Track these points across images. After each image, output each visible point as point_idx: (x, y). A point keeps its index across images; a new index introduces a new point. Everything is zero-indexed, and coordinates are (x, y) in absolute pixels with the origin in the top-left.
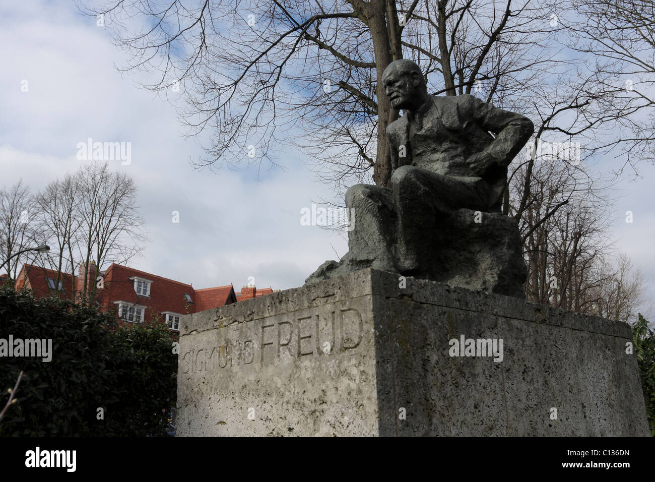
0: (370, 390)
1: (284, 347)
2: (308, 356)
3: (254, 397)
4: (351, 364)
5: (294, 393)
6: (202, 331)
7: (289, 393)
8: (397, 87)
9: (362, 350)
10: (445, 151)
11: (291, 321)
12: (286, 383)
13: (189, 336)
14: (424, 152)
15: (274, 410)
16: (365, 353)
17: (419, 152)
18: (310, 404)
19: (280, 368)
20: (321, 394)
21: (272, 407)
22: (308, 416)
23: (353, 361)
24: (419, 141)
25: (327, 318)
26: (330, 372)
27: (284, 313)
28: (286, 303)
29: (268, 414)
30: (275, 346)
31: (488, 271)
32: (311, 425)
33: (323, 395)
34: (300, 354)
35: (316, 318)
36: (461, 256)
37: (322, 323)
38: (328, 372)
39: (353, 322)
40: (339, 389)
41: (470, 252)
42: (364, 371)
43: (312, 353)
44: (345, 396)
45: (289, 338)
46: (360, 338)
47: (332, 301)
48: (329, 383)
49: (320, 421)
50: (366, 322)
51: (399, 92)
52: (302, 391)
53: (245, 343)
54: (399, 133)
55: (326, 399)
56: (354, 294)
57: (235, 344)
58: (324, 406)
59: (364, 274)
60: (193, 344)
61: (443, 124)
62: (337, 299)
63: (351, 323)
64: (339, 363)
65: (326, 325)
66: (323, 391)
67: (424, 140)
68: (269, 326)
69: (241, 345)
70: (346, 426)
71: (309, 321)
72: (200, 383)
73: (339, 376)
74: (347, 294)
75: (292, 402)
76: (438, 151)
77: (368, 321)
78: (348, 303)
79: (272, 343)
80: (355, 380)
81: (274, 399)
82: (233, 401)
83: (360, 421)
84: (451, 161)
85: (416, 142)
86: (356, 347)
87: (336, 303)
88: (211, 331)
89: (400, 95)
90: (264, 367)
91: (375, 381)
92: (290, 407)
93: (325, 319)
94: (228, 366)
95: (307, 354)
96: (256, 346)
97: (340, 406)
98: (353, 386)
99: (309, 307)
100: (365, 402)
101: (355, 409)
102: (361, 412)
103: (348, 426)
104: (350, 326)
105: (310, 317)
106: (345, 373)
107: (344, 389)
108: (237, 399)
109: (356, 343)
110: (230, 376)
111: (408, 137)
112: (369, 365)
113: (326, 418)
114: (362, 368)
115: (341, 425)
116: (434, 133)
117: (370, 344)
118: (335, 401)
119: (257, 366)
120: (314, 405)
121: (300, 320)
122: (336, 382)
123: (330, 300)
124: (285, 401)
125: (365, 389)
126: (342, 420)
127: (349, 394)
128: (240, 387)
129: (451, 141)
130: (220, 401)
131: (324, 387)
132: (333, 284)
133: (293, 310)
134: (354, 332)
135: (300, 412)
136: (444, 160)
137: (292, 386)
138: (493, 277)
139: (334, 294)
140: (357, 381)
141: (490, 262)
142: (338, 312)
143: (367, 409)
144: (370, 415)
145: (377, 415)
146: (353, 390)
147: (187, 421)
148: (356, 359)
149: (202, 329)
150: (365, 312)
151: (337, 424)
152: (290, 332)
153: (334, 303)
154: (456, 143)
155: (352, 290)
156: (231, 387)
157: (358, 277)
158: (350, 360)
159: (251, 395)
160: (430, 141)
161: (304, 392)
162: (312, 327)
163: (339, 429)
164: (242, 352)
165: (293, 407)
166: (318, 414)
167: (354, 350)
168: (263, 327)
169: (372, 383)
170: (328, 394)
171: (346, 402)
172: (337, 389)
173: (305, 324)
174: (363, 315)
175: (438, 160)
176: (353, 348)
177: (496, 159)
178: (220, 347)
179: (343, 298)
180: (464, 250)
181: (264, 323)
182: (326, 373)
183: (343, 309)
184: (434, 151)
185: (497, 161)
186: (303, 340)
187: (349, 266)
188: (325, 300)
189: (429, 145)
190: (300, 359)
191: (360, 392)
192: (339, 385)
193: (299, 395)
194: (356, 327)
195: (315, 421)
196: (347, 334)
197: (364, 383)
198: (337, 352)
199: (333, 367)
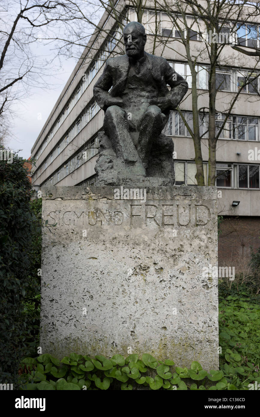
0: (214, 247)
1: (150, 219)
2: (170, 226)
3: (124, 245)
4: (202, 233)
5: (158, 245)
6: (69, 200)
7: (154, 245)
8: (135, 42)
9: (210, 227)
10: (149, 92)
11: (157, 205)
12: (152, 239)
13: (53, 201)
14: (136, 88)
15: (142, 253)
16: (211, 229)
17: (132, 87)
18: (171, 251)
19: (147, 230)
20: (180, 246)
21: (140, 251)
22: (170, 257)
23: (203, 232)
24: (135, 80)
25: (186, 208)
26: (187, 236)
27: (151, 200)
28: (153, 194)
29: (137, 255)
30: (143, 218)
31: (170, 173)
32: (172, 262)
33: (181, 247)
34: (164, 224)
35: (176, 206)
36: (154, 161)
37: (181, 210)
38: (185, 236)
39: (204, 212)
40: (193, 245)
41: (160, 160)
42: (210, 238)
43: (173, 225)
44: (197, 248)
45: (154, 214)
46: (208, 221)
47: (189, 199)
48: (185, 241)
49: (179, 260)
50: (213, 214)
51: (136, 46)
52: (165, 244)
53: (115, 212)
54: (121, 69)
55: (183, 249)
56: (206, 198)
57: (105, 212)
58: (182, 253)
59: (213, 188)
60: (59, 207)
61: (152, 75)
62: (193, 199)
63: (202, 212)
64: (193, 232)
65: (184, 211)
66: (181, 245)
67: (138, 81)
68: (137, 205)
69: (111, 213)
70: (197, 263)
71: (171, 207)
72: (69, 233)
73: (193, 238)
74: (200, 197)
75: (157, 249)
76: (145, 91)
77: (214, 213)
78: (201, 202)
79: (140, 216)
80: (204, 241)
81: (141, 247)
82: (104, 246)
83: (207, 261)
84: (151, 99)
85: (133, 80)
86: (204, 225)
87: (192, 201)
88: (79, 201)
89: (136, 48)
90: (133, 229)
91: (217, 243)
92: (155, 252)
93: (184, 208)
94: (99, 224)
95: (169, 225)
96: (125, 215)
97: (193, 253)
98: (202, 244)
99: (171, 200)
100: (210, 252)
101: (203, 255)
102: (207, 256)
103: (198, 263)
104: (202, 214)
105: (172, 205)
106: (197, 237)
107: (196, 245)
108: (108, 245)
109: (206, 223)
110: (101, 231)
111: (127, 75)
112: (214, 235)
113: (183, 259)
114: (209, 236)
115: (193, 263)
116: (146, 79)
117: (215, 224)
118: (189, 250)
119: (127, 227)
120: (174, 252)
121: (163, 205)
122: (191, 241)
123: (188, 198)
124: (151, 248)
125: (210, 245)
126: (194, 260)
127: (200, 248)
128: (111, 238)
129: (153, 87)
130: (91, 245)
131: (182, 243)
132: (190, 190)
133: (158, 199)
134: (205, 217)
135: (164, 255)
136: (148, 97)
137: (157, 241)
138: (172, 177)
139: (191, 195)
140: (206, 242)
141: (171, 168)
142: (193, 205)
143: (211, 256)
144: (213, 259)
145: (217, 259)
146: (203, 246)
147: (55, 256)
148: (205, 231)
149: (69, 198)
150: (213, 209)
151: (191, 262)
152: (155, 211)
153: (191, 200)
154: (155, 88)
155: (204, 195)
156: (102, 237)
157: (209, 189)
158: (201, 231)
159: (121, 244)
160: (142, 83)
161: (167, 244)
162: (174, 211)
163: (192, 265)
164: (112, 218)
165: (158, 252)
166: (177, 256)
167: (204, 226)
168: (131, 205)
169: (215, 244)
170: (185, 247)
171: (197, 252)
172: (191, 245)
173: (168, 208)
174: (211, 210)
175: (144, 96)
176: (203, 225)
177: (172, 104)
178: (89, 212)
179: (198, 199)
180: (157, 158)
181: (132, 202)
182: (183, 236)
183: (197, 204)
184: (143, 90)
185: (172, 105)
186: (166, 217)
187: (124, 163)
188: (184, 198)
189: (141, 85)
190: (164, 227)
191: (207, 247)
192: (192, 243)
193: (162, 246)
194: (206, 215)
195: (175, 260)
196: (199, 217)
197: (210, 243)
198: (192, 226)
199: (189, 233)
